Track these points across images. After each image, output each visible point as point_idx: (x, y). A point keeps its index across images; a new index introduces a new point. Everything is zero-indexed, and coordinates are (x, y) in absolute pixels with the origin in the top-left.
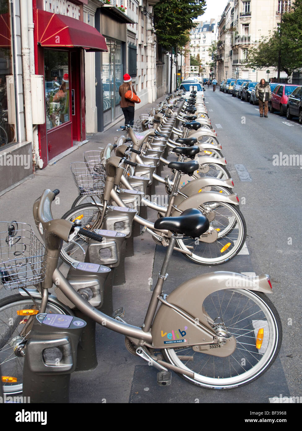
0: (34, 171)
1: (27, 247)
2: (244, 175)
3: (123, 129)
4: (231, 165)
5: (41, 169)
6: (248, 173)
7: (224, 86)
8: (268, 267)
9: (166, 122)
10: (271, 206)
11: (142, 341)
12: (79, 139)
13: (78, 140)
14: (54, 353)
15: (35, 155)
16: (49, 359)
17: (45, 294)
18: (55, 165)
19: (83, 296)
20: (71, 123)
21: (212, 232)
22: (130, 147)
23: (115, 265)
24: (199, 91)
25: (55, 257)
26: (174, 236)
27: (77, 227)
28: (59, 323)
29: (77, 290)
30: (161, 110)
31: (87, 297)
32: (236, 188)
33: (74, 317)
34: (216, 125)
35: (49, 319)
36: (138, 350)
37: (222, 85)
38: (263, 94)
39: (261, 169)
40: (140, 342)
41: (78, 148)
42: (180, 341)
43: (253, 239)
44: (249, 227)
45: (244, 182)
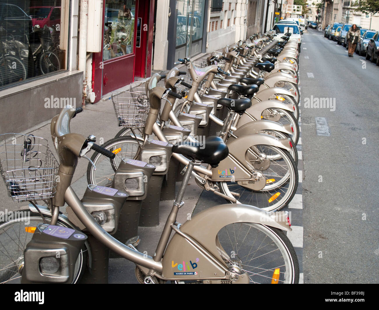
0: (84, 104)
1: (42, 164)
2: (323, 129)
3: (181, 63)
4: (311, 118)
5: (92, 103)
6: (328, 127)
7: (329, 31)
8: (320, 223)
9: (244, 63)
10: (343, 164)
11: (153, 271)
12: (143, 76)
13: (141, 77)
14: (51, 262)
15: (86, 86)
16: (46, 269)
17: (56, 213)
18: (109, 101)
19: (95, 219)
20: (134, 56)
21: (260, 179)
22: (181, 80)
23: (141, 197)
24: (295, 34)
25: (69, 174)
26: (192, 163)
27: (91, 142)
28: (59, 234)
29: (91, 213)
30: (237, 49)
31: (100, 220)
32: (310, 141)
33: (76, 230)
34: (308, 74)
35: (50, 229)
36: (147, 279)
37: (327, 30)
38: (353, 37)
39: (345, 124)
40: (150, 272)
41: (140, 85)
42: (190, 273)
43: (311, 194)
44: (312, 182)
45: (320, 136)
